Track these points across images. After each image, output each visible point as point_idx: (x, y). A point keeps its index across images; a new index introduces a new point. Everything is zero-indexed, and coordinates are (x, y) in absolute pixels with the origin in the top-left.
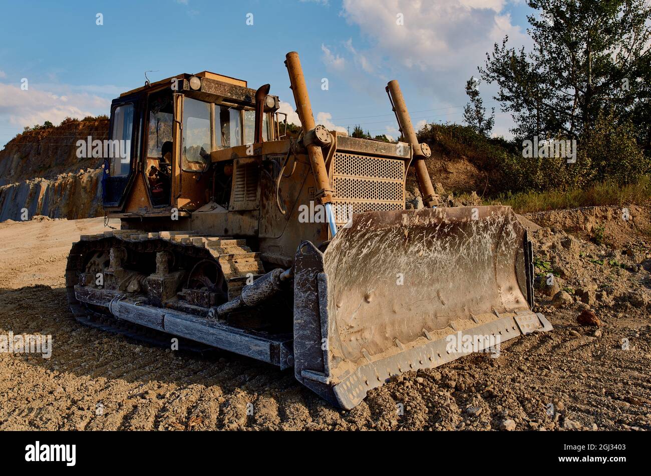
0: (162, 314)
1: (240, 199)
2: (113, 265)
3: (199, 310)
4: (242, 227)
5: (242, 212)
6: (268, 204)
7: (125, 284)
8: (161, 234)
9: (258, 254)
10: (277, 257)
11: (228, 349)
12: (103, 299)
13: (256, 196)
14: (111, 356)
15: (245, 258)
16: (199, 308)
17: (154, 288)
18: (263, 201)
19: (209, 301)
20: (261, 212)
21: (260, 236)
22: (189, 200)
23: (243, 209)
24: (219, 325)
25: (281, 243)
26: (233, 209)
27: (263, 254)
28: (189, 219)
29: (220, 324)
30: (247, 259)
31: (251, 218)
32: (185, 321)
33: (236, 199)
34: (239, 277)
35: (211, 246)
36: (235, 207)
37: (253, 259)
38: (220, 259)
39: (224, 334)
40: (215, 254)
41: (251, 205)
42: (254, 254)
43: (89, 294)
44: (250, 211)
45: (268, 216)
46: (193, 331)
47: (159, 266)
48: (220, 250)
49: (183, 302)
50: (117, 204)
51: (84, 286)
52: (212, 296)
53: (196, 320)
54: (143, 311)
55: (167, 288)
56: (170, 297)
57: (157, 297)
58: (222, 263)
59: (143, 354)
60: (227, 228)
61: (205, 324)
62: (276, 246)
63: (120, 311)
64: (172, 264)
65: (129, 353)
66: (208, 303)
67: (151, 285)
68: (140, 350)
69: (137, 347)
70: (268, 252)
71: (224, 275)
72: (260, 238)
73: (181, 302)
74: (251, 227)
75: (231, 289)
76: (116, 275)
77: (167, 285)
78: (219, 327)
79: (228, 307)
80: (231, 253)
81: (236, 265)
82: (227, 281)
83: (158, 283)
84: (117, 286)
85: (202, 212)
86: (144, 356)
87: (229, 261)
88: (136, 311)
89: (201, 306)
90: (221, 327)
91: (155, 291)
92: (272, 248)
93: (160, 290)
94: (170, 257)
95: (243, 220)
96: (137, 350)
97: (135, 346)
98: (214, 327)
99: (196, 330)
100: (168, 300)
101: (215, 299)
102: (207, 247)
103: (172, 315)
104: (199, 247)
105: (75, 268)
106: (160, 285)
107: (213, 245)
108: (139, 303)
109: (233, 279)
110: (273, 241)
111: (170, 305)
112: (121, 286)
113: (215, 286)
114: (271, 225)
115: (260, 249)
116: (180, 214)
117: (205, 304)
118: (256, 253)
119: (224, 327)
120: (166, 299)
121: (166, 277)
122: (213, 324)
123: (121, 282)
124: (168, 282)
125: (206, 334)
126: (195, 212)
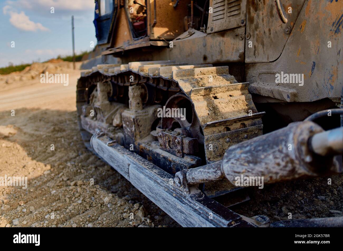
0: (128, 162)
1: (220, 17)
2: (100, 99)
3: (171, 159)
4: (223, 51)
5: (222, 33)
6: (258, 16)
7: (111, 118)
9: (247, 85)
10: (272, 88)
13: (240, 9)
14: (81, 204)
15: (228, 91)
17: (128, 126)
18: (250, 13)
19: (182, 149)
20: (248, 28)
21: (247, 60)
22: (166, 29)
23: (224, 28)
24: (190, 199)
25: (278, 68)
26: (212, 30)
27: (252, 85)
28: (168, 49)
29: (191, 197)
30: (231, 93)
31: (234, 39)
32: (149, 180)
33: (214, 18)
34: (220, 120)
35: (181, 76)
36: (214, 27)
37: (239, 92)
38: (192, 95)
40: (185, 87)
41: (234, 22)
42: (240, 85)
44: (232, 30)
45: (257, 32)
46: (158, 197)
47: (131, 101)
48: (193, 82)
49: (155, 145)
50: (106, 41)
51: (86, 116)
52: (185, 142)
53: (161, 182)
54: (113, 154)
55: (139, 126)
56: (144, 136)
57: (131, 136)
58: (195, 100)
59: (111, 206)
60: (207, 55)
61: (171, 191)
62: (271, 73)
63: (98, 149)
64: (146, 98)
65: (98, 203)
66: (181, 151)
67: (125, 123)
68: (109, 201)
69: (107, 196)
70: (259, 81)
71: (199, 117)
72: (247, 64)
73: (153, 144)
74: (235, 51)
75: (210, 137)
76: (102, 109)
77: (140, 122)
78: (189, 202)
79: (202, 177)
80: (208, 85)
81: (216, 101)
82: (203, 127)
83: (131, 120)
84: (105, 119)
85: (180, 39)
86: (111, 209)
87: (205, 97)
88: (108, 152)
89: (173, 153)
90: (192, 204)
91: (128, 129)
92: (265, 76)
93: (133, 129)
94: (143, 91)
95: (224, 43)
96: (106, 200)
97: (105, 194)
98: (183, 199)
99: (160, 196)
100: (141, 140)
101: (189, 147)
102: (175, 79)
103: (137, 167)
104: (167, 78)
105: (83, 100)
106: (132, 123)
107: (184, 76)
108: (111, 143)
109: (211, 123)
110: (266, 67)
111: (143, 147)
112: (107, 119)
113: (191, 126)
114: (263, 44)
115: (247, 78)
116: (157, 43)
117: (178, 153)
118: (243, 84)
119: (197, 204)
120: (139, 139)
121: (138, 113)
122: (182, 195)
123: (107, 115)
124: (141, 119)
125: (172, 206)
126: (172, 41)
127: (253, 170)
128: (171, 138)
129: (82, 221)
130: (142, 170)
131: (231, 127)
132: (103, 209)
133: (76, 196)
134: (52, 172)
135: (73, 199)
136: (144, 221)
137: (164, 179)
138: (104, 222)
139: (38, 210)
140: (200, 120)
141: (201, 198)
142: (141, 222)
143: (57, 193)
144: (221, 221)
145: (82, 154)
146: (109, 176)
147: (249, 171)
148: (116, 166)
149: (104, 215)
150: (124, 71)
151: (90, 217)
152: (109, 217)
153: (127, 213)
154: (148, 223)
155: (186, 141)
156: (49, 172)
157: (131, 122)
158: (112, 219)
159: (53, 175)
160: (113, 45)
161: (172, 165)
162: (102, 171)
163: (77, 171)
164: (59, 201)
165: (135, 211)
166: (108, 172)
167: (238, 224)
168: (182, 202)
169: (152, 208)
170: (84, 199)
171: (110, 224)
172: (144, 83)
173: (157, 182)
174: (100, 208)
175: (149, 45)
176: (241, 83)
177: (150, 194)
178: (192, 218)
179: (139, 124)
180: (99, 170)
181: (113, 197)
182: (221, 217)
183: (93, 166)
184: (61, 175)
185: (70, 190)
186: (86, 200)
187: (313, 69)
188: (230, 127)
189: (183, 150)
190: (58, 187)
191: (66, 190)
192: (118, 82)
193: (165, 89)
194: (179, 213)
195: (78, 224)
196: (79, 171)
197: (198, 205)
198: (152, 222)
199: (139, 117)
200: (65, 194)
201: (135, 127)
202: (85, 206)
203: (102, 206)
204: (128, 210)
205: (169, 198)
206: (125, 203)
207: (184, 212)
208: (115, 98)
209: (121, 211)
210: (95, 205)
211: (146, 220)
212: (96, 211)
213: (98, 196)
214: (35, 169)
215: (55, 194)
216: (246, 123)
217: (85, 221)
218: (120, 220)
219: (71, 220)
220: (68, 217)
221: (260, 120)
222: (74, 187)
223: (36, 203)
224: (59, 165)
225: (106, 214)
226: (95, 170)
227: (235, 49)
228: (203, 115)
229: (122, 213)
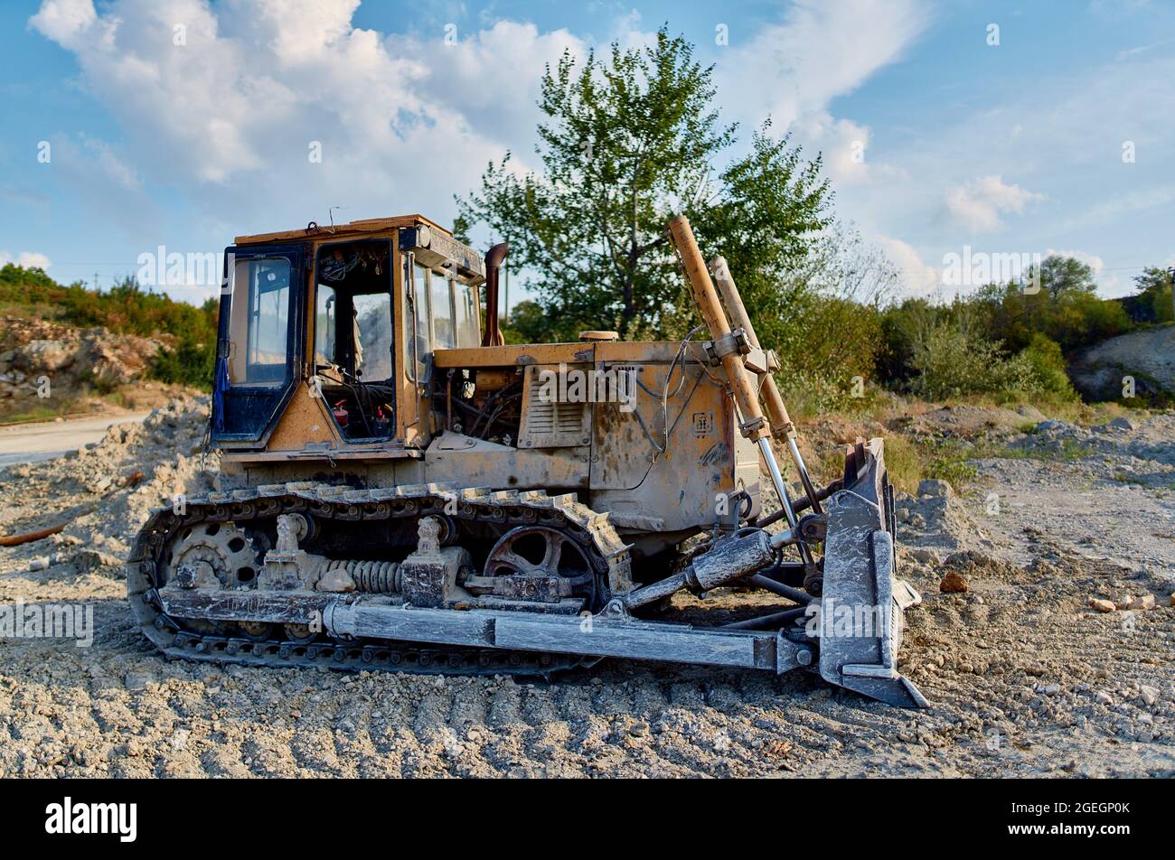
1: (544, 430)
2: (289, 545)
4: (550, 474)
5: (549, 450)
6: (610, 437)
7: (313, 579)
10: (635, 517)
11: (659, 658)
12: (261, 608)
13: (581, 425)
16: (542, 605)
17: (423, 579)
18: (597, 433)
19: (558, 591)
20: (594, 450)
21: (592, 486)
22: (416, 431)
23: (553, 445)
24: (633, 623)
25: (638, 496)
26: (529, 445)
28: (423, 462)
29: (635, 621)
31: (571, 459)
33: (533, 430)
36: (533, 441)
39: (650, 635)
41: (571, 440)
43: (213, 602)
44: (569, 448)
45: (609, 455)
49: (490, 598)
55: (448, 578)
57: (432, 594)
60: (516, 475)
62: (629, 502)
66: (556, 595)
67: (415, 575)
72: (593, 490)
74: (571, 474)
77: (449, 572)
79: (652, 595)
82: (608, 557)
83: (434, 569)
88: (406, 620)
89: (540, 600)
90: (638, 625)
91: (422, 584)
92: (621, 505)
93: (440, 582)
94: (440, 526)
95: (551, 463)
101: (569, 588)
102: (559, 509)
104: (538, 507)
106: (439, 573)
108: (408, 606)
110: (621, 494)
111: (465, 605)
112: (308, 582)
114: (617, 469)
116: (411, 453)
119: (644, 624)
120: (448, 596)
121: (445, 558)
122: (619, 622)
125: (605, 639)
126: (430, 450)
127: (728, 568)
155: (565, 581)
157: (436, 571)
168: (621, 629)
175: (406, 456)
179: (448, 574)
187: (682, 497)
189: (559, 593)
197: (647, 625)
199: (448, 564)
201: (445, 578)
227: (572, 471)
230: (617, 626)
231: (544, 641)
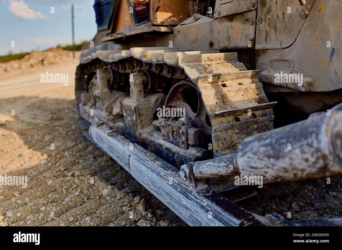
2: (100, 87)
3: (174, 150)
4: (231, 37)
5: (231, 17)
7: (111, 106)
8: (133, 51)
9: (258, 73)
14: (78, 196)
15: (237, 78)
17: (129, 115)
20: (259, 12)
21: (258, 47)
22: (170, 14)
23: (233, 12)
24: (196, 195)
25: (292, 55)
26: (219, 14)
27: (263, 73)
28: (171, 35)
29: (198, 192)
30: (240, 81)
31: (244, 23)
32: (151, 173)
33: (222, 2)
34: (230, 109)
35: (187, 62)
36: (222, 11)
37: (249, 80)
38: (199, 82)
40: (192, 73)
41: (244, 6)
42: (250, 72)
44: (242, 14)
46: (161, 191)
47: (132, 89)
48: (200, 68)
49: (157, 135)
50: (106, 27)
51: (84, 105)
52: (190, 133)
53: (164, 175)
54: (112, 144)
55: (141, 115)
56: (145, 126)
57: (132, 125)
58: (202, 87)
59: (110, 199)
60: (213, 40)
61: (176, 185)
62: (284, 61)
63: (97, 138)
64: (148, 86)
65: (96, 195)
66: (185, 142)
67: (126, 111)
68: (108, 193)
69: (106, 188)
70: (270, 69)
71: (206, 106)
72: (257, 50)
73: (156, 134)
74: (244, 36)
75: (218, 128)
76: (102, 97)
77: (142, 111)
78: (196, 197)
79: (211, 171)
80: (216, 72)
81: (225, 90)
82: (211, 116)
83: (131, 109)
84: (104, 108)
85: (184, 24)
86: (110, 202)
87: (213, 84)
88: (107, 142)
89: (177, 144)
90: (199, 200)
91: (129, 119)
92: (277, 63)
93: (134, 118)
94: (145, 78)
95: (232, 28)
96: (105, 192)
97: (104, 186)
98: (189, 195)
99: (163, 191)
100: (143, 129)
101: (194, 138)
102: (181, 64)
103: (138, 159)
104: (171, 64)
105: (82, 88)
106: (133, 112)
107: (190, 61)
108: (111, 133)
109: (220, 112)
110: (278, 53)
111: (144, 137)
112: (107, 107)
113: (197, 116)
114: (276, 29)
115: (257, 65)
116: (160, 29)
117: (182, 144)
118: (254, 72)
119: (204, 200)
120: (140, 129)
121: (140, 102)
122: (188, 189)
123: (107, 103)
124: (143, 108)
125: (177, 202)
126: (178, 27)
127: (273, 165)
128: (175, 128)
129: (80, 214)
130: (144, 161)
131: (241, 118)
132: (102, 202)
133: (73, 188)
134: (48, 162)
135: (70, 190)
136: (144, 216)
137: (167, 172)
138: (103, 216)
139: (33, 201)
140: (208, 109)
141: (209, 194)
142: (141, 216)
143: (54, 184)
144: (232, 220)
145: (80, 143)
146: (108, 167)
147: (268, 167)
148: (116, 156)
149: (103, 208)
150: (125, 57)
151: (88, 210)
152: (108, 210)
153: (127, 207)
154: (149, 217)
155: (192, 131)
156: (45, 161)
157: (132, 110)
158: (111, 213)
159: (50, 164)
160: (114, 31)
161: (175, 157)
162: (101, 162)
163: (75, 161)
164: (55, 192)
165: (136, 205)
166: (107, 163)
167: (250, 223)
168: (187, 197)
169: (153, 201)
170: (82, 191)
171: (108, 218)
172: (146, 70)
173: (160, 175)
174: (98, 201)
175: (152, 30)
176: (252, 71)
177: (153, 187)
178: (198, 216)
179: (140, 113)
180: (97, 160)
181: (112, 189)
182: (232, 216)
183: (91, 156)
184: (58, 164)
185: (67, 181)
186: (84, 192)
187: (332, 56)
188: (239, 117)
189: (188, 141)
190: (55, 178)
191: (63, 181)
192: (118, 69)
193: (169, 76)
194: (185, 209)
195: (75, 217)
196: (77, 161)
197: (206, 202)
198: (154, 216)
199: (141, 106)
200: (62, 185)
201: (136, 116)
202: (83, 198)
203: (101, 199)
204: (128, 203)
205: (173, 193)
206: (125, 196)
207: (190, 208)
208: (115, 86)
209: (120, 204)
210: (93, 197)
211: (147, 215)
212: (95, 204)
213: (96, 188)
214: (31, 158)
215: (51, 185)
216: (257, 113)
217: (82, 214)
218: (119, 214)
219: (68, 213)
220: (64, 210)
221: (271, 110)
222: (71, 177)
223: (31, 194)
224: (56, 155)
225: (104, 207)
226: (94, 161)
227: (244, 34)
228: (210, 103)
229: (121, 206)
230: (185, 193)
231: (148, 185)
